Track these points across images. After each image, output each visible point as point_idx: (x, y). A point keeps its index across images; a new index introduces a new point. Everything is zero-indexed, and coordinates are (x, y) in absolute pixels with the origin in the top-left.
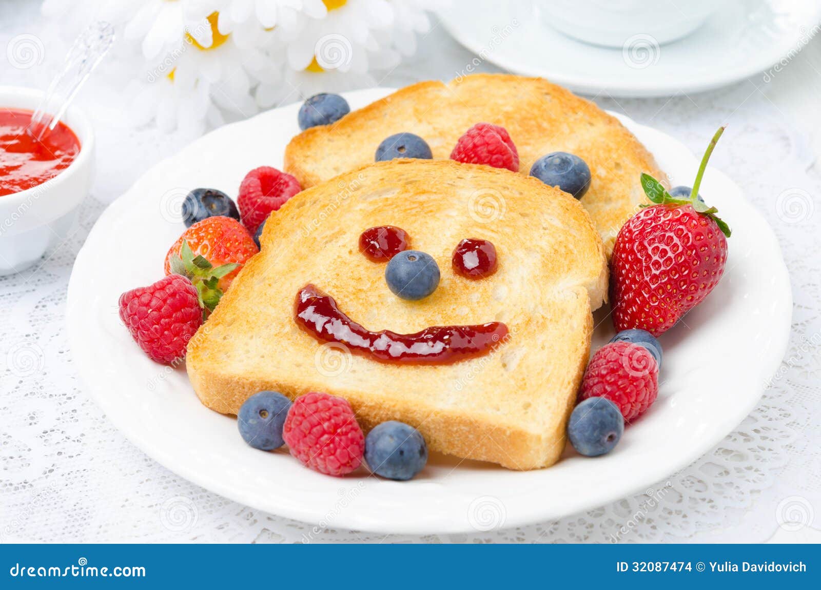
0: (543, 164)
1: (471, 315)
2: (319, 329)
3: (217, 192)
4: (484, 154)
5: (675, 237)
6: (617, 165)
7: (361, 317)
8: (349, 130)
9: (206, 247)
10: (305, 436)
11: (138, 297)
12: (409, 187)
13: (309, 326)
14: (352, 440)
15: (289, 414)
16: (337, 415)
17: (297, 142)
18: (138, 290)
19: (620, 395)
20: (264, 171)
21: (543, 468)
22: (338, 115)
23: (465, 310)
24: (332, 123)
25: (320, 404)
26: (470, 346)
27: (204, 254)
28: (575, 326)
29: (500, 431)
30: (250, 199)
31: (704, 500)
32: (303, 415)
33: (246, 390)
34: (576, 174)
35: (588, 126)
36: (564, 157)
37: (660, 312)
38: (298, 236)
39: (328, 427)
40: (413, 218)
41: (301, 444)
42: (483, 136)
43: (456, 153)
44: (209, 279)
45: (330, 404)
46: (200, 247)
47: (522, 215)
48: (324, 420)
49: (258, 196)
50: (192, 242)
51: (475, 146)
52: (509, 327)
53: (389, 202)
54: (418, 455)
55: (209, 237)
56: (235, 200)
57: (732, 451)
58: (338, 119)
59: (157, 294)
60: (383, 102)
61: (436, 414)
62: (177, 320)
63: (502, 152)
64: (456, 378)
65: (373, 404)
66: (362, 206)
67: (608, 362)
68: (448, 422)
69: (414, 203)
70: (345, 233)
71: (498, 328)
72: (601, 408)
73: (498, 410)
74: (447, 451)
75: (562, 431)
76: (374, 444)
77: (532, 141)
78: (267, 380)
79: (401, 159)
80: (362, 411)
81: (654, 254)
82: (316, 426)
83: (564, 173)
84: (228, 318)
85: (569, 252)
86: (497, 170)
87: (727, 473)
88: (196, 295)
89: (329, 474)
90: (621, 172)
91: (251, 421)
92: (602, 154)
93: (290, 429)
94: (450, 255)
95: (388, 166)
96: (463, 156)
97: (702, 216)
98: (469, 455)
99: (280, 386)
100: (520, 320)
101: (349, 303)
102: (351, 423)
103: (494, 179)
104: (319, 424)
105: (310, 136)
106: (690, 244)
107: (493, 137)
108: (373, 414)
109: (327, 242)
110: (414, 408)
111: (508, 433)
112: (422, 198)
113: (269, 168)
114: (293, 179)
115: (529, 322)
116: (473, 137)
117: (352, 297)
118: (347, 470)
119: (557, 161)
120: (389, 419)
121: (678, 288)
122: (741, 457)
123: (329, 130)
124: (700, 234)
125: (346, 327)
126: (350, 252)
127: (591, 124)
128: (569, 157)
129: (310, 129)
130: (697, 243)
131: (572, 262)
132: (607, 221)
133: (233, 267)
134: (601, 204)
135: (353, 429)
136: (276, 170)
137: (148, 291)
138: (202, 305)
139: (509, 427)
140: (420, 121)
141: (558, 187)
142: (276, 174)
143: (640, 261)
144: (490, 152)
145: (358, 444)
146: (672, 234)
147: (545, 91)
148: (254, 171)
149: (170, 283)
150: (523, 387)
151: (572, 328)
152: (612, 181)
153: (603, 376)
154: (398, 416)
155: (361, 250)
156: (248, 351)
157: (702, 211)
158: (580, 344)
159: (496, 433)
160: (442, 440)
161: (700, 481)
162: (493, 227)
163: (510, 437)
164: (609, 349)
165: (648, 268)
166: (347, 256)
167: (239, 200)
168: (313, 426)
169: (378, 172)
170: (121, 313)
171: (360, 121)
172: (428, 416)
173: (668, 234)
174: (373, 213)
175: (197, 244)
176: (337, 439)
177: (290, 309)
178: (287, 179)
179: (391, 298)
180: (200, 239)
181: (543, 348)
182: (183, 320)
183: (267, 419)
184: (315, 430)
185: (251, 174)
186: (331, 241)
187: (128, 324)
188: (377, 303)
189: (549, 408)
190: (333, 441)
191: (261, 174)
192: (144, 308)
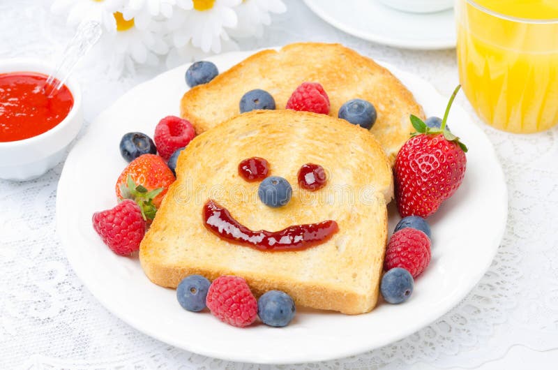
0: (347, 109)
1: (313, 216)
2: (221, 231)
3: (141, 134)
4: (310, 104)
5: (435, 158)
6: (391, 102)
7: (245, 221)
8: (219, 85)
9: (142, 178)
10: (221, 305)
11: (105, 217)
12: (265, 128)
13: (214, 229)
14: (251, 306)
15: (209, 291)
16: (240, 291)
17: (188, 96)
18: (104, 212)
19: (410, 264)
20: (170, 119)
21: (366, 313)
22: (212, 76)
23: (310, 212)
24: (208, 82)
25: (229, 285)
26: (316, 238)
27: (142, 183)
28: (379, 220)
29: (340, 294)
30: (163, 139)
31: (465, 330)
32: (219, 291)
33: (179, 273)
34: (368, 114)
35: (370, 76)
36: (360, 102)
37: (428, 205)
38: (199, 166)
39: (236, 299)
40: (269, 150)
41: (219, 309)
42: (308, 93)
43: (291, 103)
44: (147, 200)
45: (235, 283)
46: (139, 179)
47: (337, 144)
48: (232, 294)
49: (169, 137)
50: (133, 175)
51: (304, 99)
52: (338, 223)
53: (254, 139)
54: (291, 312)
55: (144, 171)
56: (153, 138)
57: (482, 297)
58: (212, 78)
59: (117, 215)
60: (239, 66)
61: (300, 284)
62: (131, 230)
63: (320, 101)
64: (309, 259)
65: (260, 280)
66: (236, 143)
67: (401, 243)
68: (307, 289)
69: (269, 139)
70: (227, 162)
71: (332, 225)
72: (401, 275)
73: (337, 279)
74: (306, 305)
75: (377, 291)
76: (264, 307)
77: (336, 88)
78: (192, 267)
79: (258, 111)
80: (253, 284)
81: (423, 169)
82: (228, 298)
83: (360, 114)
84: (162, 226)
85: (370, 169)
86: (319, 115)
87: (479, 311)
88: (140, 212)
89: (237, 326)
90: (394, 107)
91: (185, 296)
92: (381, 95)
93: (212, 300)
94: (295, 174)
95: (250, 116)
96: (296, 105)
97: (451, 143)
98: (321, 307)
99: (201, 271)
100: (344, 217)
101: (236, 211)
102: (249, 295)
103: (318, 121)
104: (230, 297)
105: (196, 92)
106: (444, 162)
107: (315, 92)
108: (260, 286)
109: (217, 170)
110: (286, 281)
111: (345, 295)
112: (274, 136)
113: (173, 117)
114: (188, 122)
115: (349, 217)
116: (302, 93)
117: (237, 207)
118: (248, 324)
119: (356, 106)
120: (270, 289)
121: (439, 189)
122: (487, 300)
123: (207, 87)
124: (450, 155)
125: (238, 229)
126: (233, 176)
127: (372, 74)
128: (363, 103)
129: (195, 87)
130: (449, 161)
131: (372, 175)
132: (388, 142)
133: (161, 190)
134: (383, 130)
135: (251, 298)
136: (177, 118)
137: (111, 212)
138: (145, 219)
139: (346, 291)
140: (264, 77)
141: (359, 125)
142: (176, 120)
143: (414, 173)
144: (313, 102)
145: (254, 308)
146: (433, 156)
147: (340, 53)
148: (163, 119)
149: (124, 206)
150: (351, 263)
151: (376, 221)
152: (388, 113)
153: (399, 252)
154: (276, 286)
155: (240, 175)
156: (177, 248)
157: (451, 139)
158: (383, 232)
159: (337, 295)
160: (304, 299)
161: (462, 317)
162: (320, 154)
163: (346, 297)
164: (400, 234)
165: (419, 178)
166: (231, 179)
167: (155, 139)
168: (226, 299)
169: (244, 120)
170: (95, 226)
171: (226, 79)
172: (295, 286)
173: (430, 156)
174: (244, 148)
175: (137, 177)
176: (241, 306)
177: (200, 217)
178: (184, 123)
179: (262, 206)
180: (138, 173)
181: (360, 235)
182: (134, 230)
183: (196, 293)
184: (227, 301)
185: (162, 122)
186: (220, 168)
187: (100, 233)
188: (254, 210)
189: (369, 277)
190: (239, 307)
191: (169, 121)
192: (110, 224)
